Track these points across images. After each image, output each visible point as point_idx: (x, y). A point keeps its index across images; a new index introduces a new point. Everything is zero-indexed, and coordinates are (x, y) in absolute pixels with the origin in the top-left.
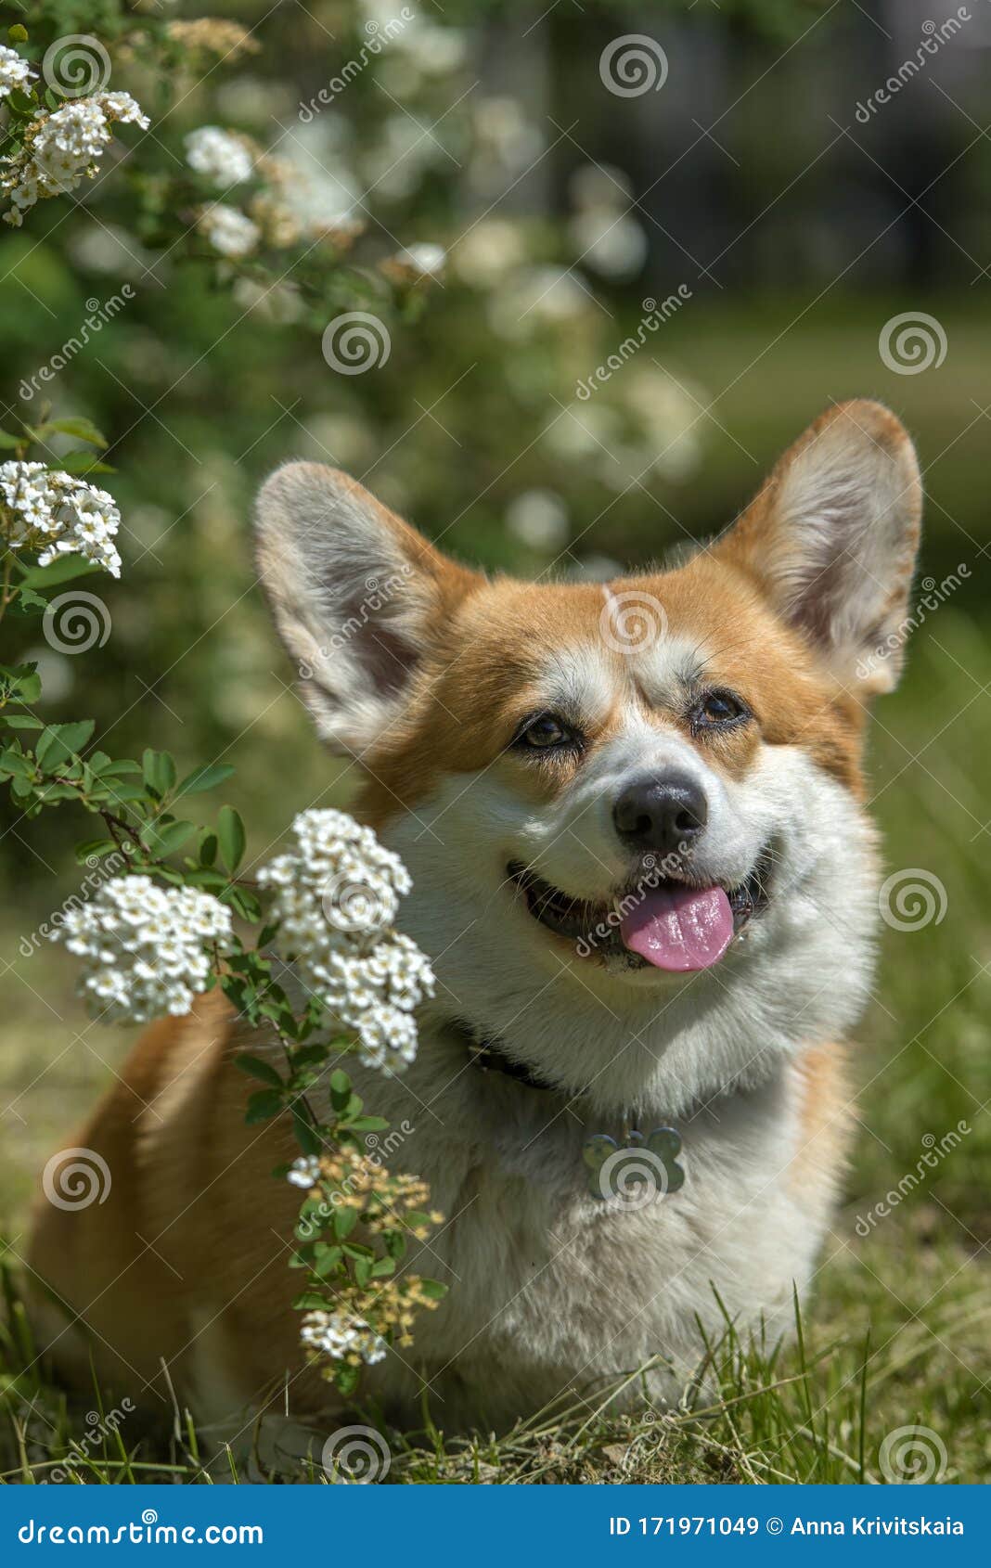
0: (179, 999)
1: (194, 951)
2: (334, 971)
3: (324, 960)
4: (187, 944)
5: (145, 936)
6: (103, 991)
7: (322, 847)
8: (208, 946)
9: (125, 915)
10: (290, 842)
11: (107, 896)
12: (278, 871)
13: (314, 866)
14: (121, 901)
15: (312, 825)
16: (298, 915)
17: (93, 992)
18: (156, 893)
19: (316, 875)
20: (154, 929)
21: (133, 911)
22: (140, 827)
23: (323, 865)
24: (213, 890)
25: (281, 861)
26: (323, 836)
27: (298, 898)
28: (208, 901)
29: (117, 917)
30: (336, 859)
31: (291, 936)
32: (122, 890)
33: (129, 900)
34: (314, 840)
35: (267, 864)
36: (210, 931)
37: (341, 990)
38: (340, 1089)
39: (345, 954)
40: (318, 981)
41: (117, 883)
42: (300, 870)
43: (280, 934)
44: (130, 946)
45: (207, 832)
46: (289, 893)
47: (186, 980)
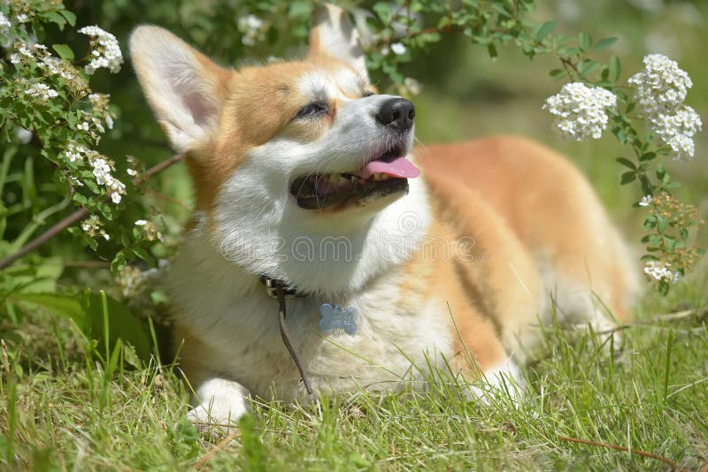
0: (597, 132)
1: (602, 112)
2: (660, 120)
3: (656, 116)
4: (600, 109)
5: (582, 106)
6: (564, 129)
7: (655, 69)
8: (607, 111)
9: (573, 98)
10: (642, 67)
11: (566, 90)
12: (636, 79)
13: (652, 76)
14: (572, 92)
15: (651, 60)
16: (645, 98)
17: (560, 129)
18: (586, 89)
19: (653, 80)
20: (585, 104)
21: (577, 96)
22: (576, 64)
23: (655, 76)
24: (609, 89)
25: (638, 75)
26: (655, 64)
27: (645, 90)
28: (607, 93)
29: (570, 98)
30: (661, 74)
31: (642, 106)
32: (572, 88)
33: (575, 92)
34: (652, 66)
35: (631, 76)
36: (609, 104)
37: (663, 128)
38: (660, 171)
39: (663, 113)
40: (652, 124)
41: (570, 85)
42: (645, 78)
43: (637, 106)
44: (576, 111)
45: (604, 67)
46: (641, 88)
47: (599, 124)
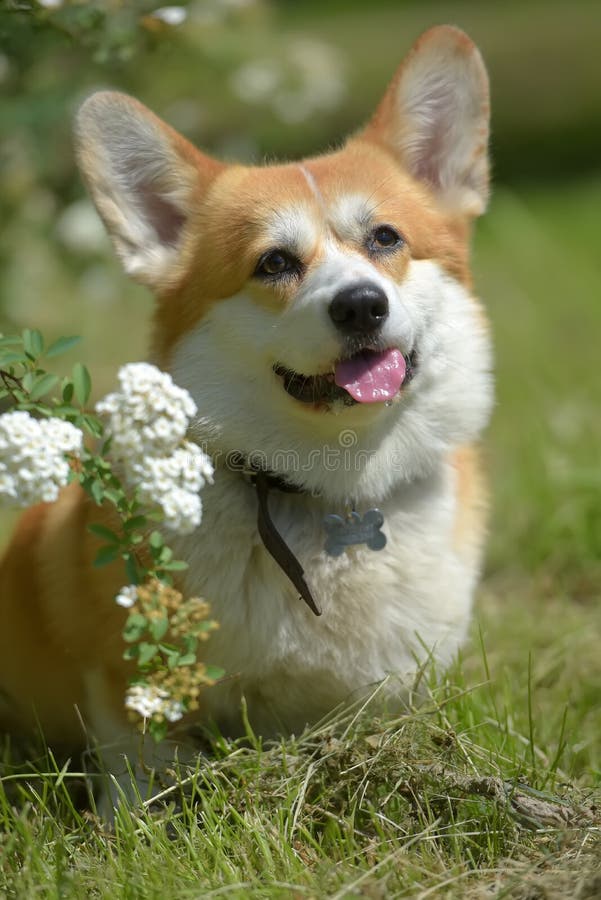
0: (50, 491)
1: (58, 460)
2: (148, 468)
3: (140, 460)
4: (55, 456)
5: (26, 452)
7: (137, 388)
8: (67, 456)
9: (13, 438)
10: (116, 386)
12: (108, 405)
13: (132, 400)
14: (10, 429)
15: (130, 374)
16: (123, 432)
18: (33, 423)
19: (134, 406)
21: (18, 436)
23: (137, 399)
24: (71, 419)
25: (111, 398)
26: (136, 380)
27: (122, 421)
28: (68, 427)
30: (145, 395)
31: (119, 445)
32: (10, 423)
33: (15, 429)
34: (131, 383)
35: (102, 398)
36: (68, 447)
37: (151, 479)
38: (156, 545)
39: (153, 455)
40: (137, 474)
42: (123, 403)
43: (112, 445)
44: (17, 459)
45: (66, 381)
46: (116, 419)
47: (55, 480)
